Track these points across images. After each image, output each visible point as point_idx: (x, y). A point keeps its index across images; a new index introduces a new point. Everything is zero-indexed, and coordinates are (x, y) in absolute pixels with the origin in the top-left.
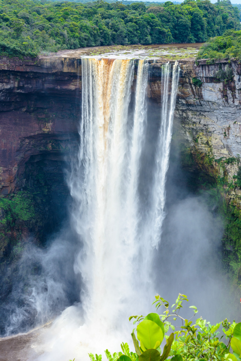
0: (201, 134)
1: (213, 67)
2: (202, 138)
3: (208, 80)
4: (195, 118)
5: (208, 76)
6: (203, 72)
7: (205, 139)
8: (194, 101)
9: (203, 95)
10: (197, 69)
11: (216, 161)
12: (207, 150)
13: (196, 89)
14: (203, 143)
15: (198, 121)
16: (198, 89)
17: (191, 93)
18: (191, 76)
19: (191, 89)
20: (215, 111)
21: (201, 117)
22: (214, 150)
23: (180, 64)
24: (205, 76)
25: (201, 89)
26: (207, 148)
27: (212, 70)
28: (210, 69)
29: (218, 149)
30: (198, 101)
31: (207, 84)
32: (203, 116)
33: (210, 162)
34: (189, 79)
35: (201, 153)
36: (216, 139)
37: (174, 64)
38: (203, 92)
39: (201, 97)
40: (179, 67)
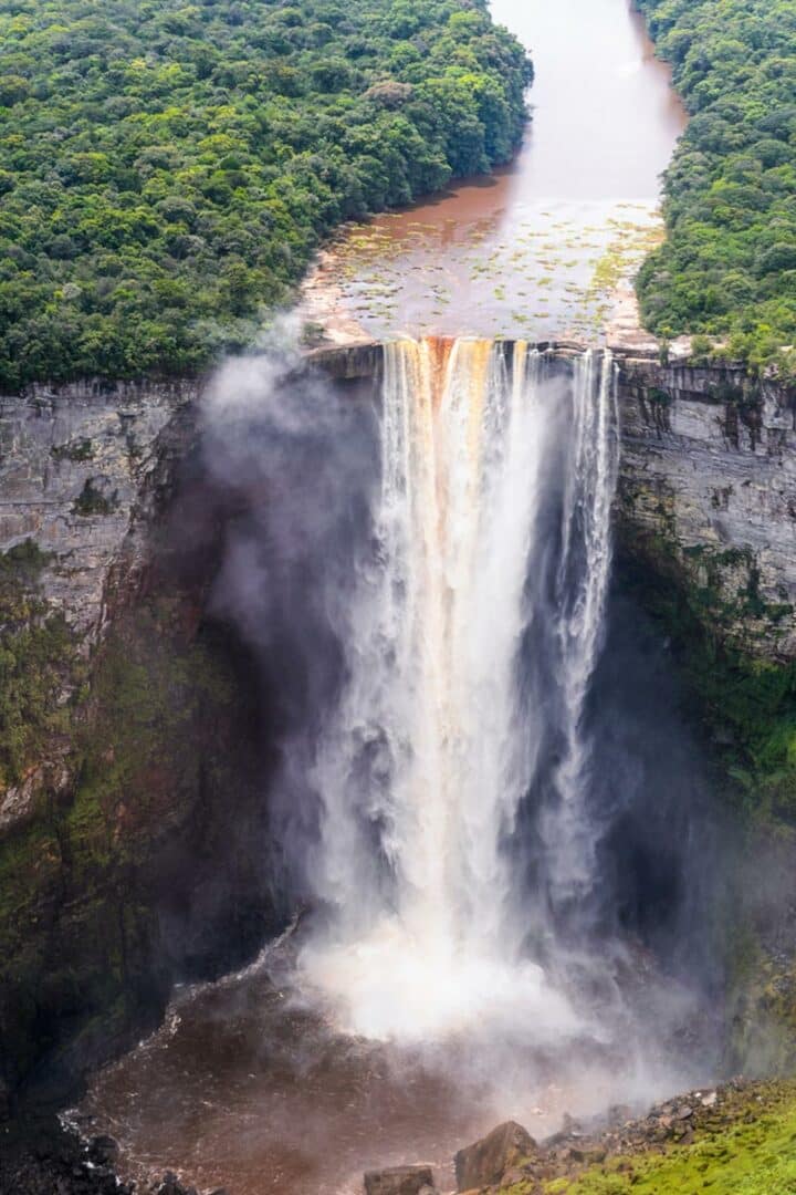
0: (644, 490)
1: (704, 372)
2: (645, 499)
3: (688, 395)
4: (633, 458)
5: (691, 388)
6: (676, 380)
7: (653, 500)
8: (644, 430)
9: (672, 422)
10: (663, 371)
11: (686, 551)
12: (658, 524)
13: (653, 408)
14: (647, 509)
15: (643, 464)
16: (659, 410)
17: (639, 415)
18: (644, 385)
19: (639, 407)
20: (693, 453)
21: (649, 457)
22: (680, 528)
23: (619, 355)
24: (681, 388)
25: (668, 412)
26: (658, 521)
27: (701, 378)
28: (696, 376)
29: (692, 527)
30: (655, 431)
31: (682, 402)
32: (656, 457)
33: (667, 549)
34: (641, 391)
35: (643, 528)
36: (688, 506)
37: (603, 357)
38: (671, 417)
39: (664, 425)
40: (616, 364)
